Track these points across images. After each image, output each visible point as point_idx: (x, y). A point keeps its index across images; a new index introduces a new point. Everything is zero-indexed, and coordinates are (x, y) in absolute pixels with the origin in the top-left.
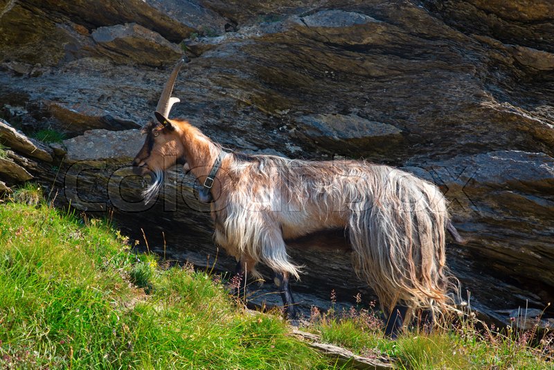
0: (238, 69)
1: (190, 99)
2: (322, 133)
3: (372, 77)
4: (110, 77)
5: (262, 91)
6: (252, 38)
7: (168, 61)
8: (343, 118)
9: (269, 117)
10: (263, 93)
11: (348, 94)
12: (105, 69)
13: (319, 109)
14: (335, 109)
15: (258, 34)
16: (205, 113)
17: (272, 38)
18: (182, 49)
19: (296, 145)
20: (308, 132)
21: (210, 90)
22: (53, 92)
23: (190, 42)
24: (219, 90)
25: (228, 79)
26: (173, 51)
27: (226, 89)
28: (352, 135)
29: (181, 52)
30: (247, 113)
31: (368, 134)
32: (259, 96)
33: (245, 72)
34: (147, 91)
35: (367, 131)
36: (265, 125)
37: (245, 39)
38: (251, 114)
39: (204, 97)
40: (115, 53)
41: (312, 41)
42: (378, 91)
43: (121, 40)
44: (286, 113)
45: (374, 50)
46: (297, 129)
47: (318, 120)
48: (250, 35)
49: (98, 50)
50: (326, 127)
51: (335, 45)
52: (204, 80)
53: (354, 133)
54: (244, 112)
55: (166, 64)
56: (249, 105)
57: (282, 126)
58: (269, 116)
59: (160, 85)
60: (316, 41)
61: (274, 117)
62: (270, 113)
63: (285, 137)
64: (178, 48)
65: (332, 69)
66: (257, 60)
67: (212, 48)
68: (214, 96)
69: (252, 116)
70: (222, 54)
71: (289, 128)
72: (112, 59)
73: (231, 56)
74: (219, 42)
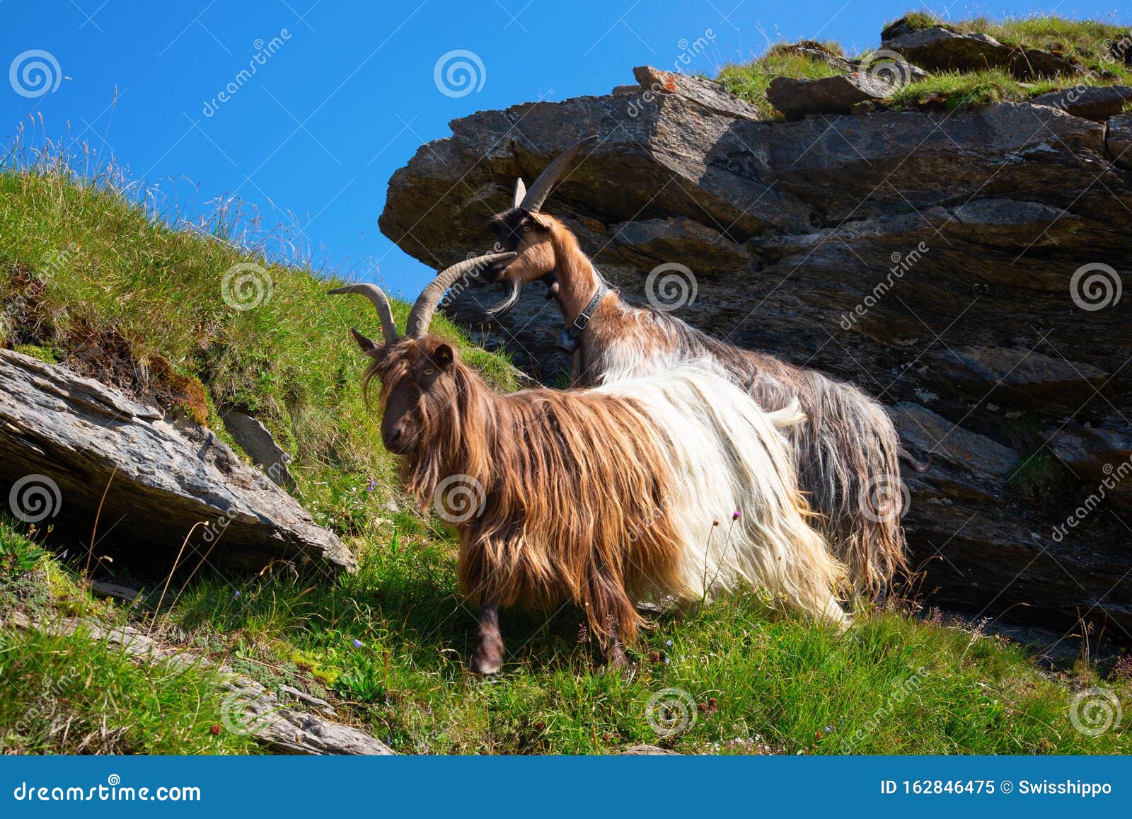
0: (844, 282)
1: (765, 325)
2: (976, 375)
3: (1048, 292)
4: (638, 292)
5: (880, 313)
6: (867, 238)
7: (723, 268)
8: (1007, 353)
9: (883, 350)
10: (883, 317)
11: (1010, 316)
12: (629, 280)
13: (965, 339)
14: (991, 339)
15: (877, 233)
16: (792, 346)
17: (899, 238)
18: (748, 251)
19: (930, 391)
20: (951, 373)
21: (800, 312)
22: (553, 316)
23: (763, 242)
24: (813, 313)
25: (829, 297)
26: (736, 255)
27: (825, 312)
28: (1026, 378)
29: (747, 255)
30: (855, 345)
31: (1051, 376)
32: (874, 321)
33: (856, 287)
34: (697, 313)
35: (1049, 372)
36: (879, 362)
37: (855, 240)
38: (862, 346)
39: (789, 322)
40: (646, 259)
41: (963, 242)
42: (1059, 313)
43: (663, 242)
44: (911, 344)
45: (1058, 255)
46: (931, 367)
47: (968, 356)
48: (864, 234)
49: (621, 254)
50: (982, 366)
51: (997, 247)
52: (787, 297)
53: (1028, 375)
54: (850, 343)
55: (721, 272)
56: (859, 334)
57: (904, 362)
58: (883, 347)
59: (715, 303)
60: (970, 242)
61: (892, 349)
62: (885, 343)
63: (912, 380)
64: (743, 251)
65: (987, 282)
66: (874, 270)
67: (802, 251)
68: (806, 321)
69: (862, 350)
70: (820, 261)
71: (917, 365)
72: (640, 267)
73: (834, 265)
74: (811, 243)
